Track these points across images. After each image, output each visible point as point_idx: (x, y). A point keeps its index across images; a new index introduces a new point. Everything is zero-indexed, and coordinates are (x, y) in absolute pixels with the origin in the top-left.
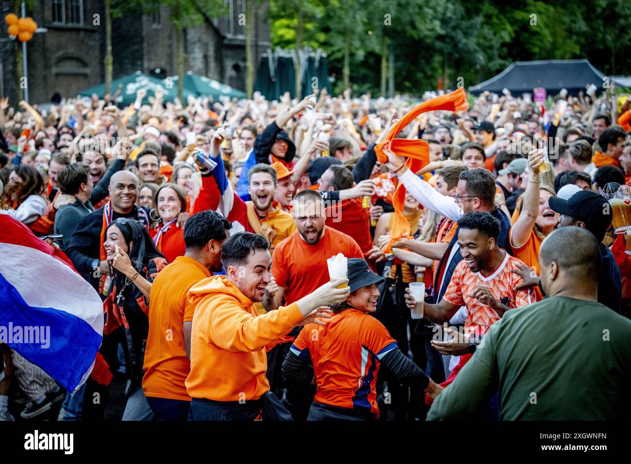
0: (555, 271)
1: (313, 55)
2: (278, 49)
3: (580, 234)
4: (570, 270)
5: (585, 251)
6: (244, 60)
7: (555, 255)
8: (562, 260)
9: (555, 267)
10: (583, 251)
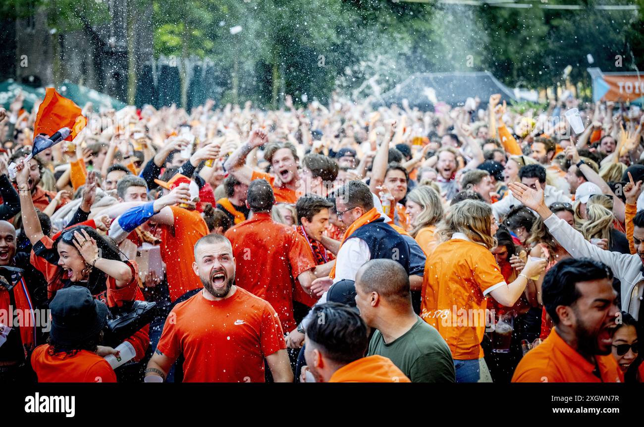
0: (376, 299)
1: (199, 63)
2: (162, 57)
3: (395, 267)
4: (390, 299)
5: (401, 282)
6: (126, 67)
7: (375, 286)
8: (383, 290)
9: (376, 296)
10: (399, 283)
